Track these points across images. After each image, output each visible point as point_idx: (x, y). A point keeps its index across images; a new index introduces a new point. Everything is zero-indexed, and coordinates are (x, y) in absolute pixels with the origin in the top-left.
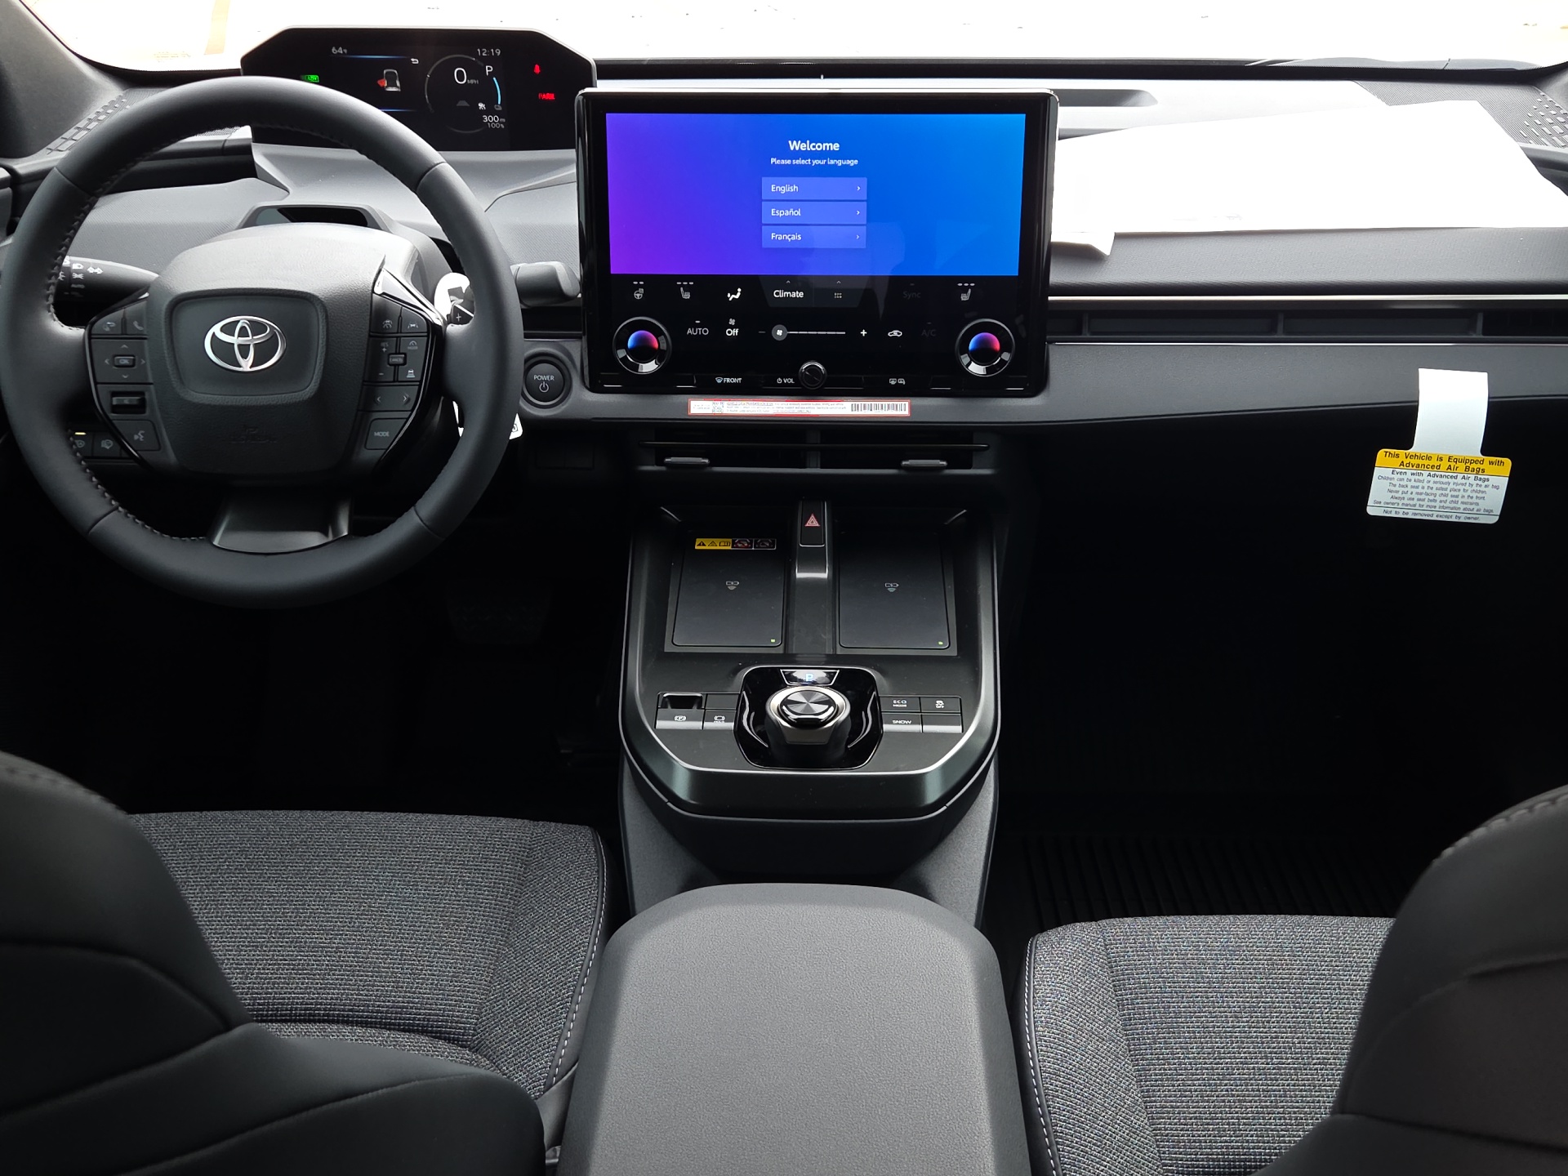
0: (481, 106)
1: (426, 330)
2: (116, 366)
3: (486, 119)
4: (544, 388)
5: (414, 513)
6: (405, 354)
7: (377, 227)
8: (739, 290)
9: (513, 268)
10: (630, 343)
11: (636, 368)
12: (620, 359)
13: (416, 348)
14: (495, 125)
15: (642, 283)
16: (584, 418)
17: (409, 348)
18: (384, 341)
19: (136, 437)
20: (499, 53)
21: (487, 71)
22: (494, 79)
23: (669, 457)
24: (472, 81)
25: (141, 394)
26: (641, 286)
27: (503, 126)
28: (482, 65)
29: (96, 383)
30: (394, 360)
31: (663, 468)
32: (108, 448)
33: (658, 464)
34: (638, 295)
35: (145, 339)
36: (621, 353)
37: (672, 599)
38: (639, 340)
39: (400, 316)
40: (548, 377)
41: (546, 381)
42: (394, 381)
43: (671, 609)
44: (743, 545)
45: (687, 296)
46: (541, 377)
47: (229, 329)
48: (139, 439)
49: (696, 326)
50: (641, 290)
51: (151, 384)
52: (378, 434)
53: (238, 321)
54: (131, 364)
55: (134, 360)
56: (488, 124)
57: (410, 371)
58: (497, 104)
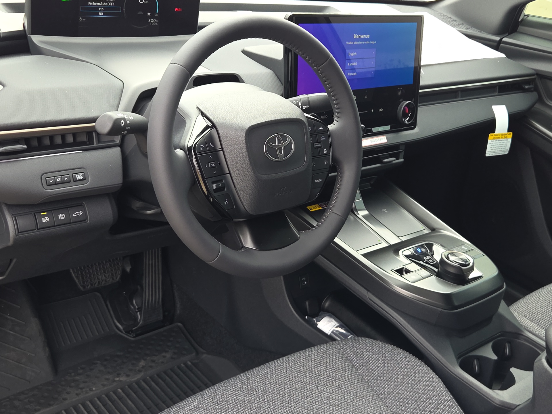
0: (149, 14)
1: (326, 130)
2: (210, 168)
3: (150, 21)
6: (321, 142)
13: (325, 139)
14: (154, 24)
17: (322, 139)
19: (225, 203)
22: (157, 1)
25: (222, 180)
27: (157, 24)
29: (204, 179)
30: (317, 146)
32: (63, 218)
39: (314, 125)
42: (319, 155)
52: (317, 181)
53: (276, 136)
56: (151, 23)
57: (324, 150)
58: (156, 13)
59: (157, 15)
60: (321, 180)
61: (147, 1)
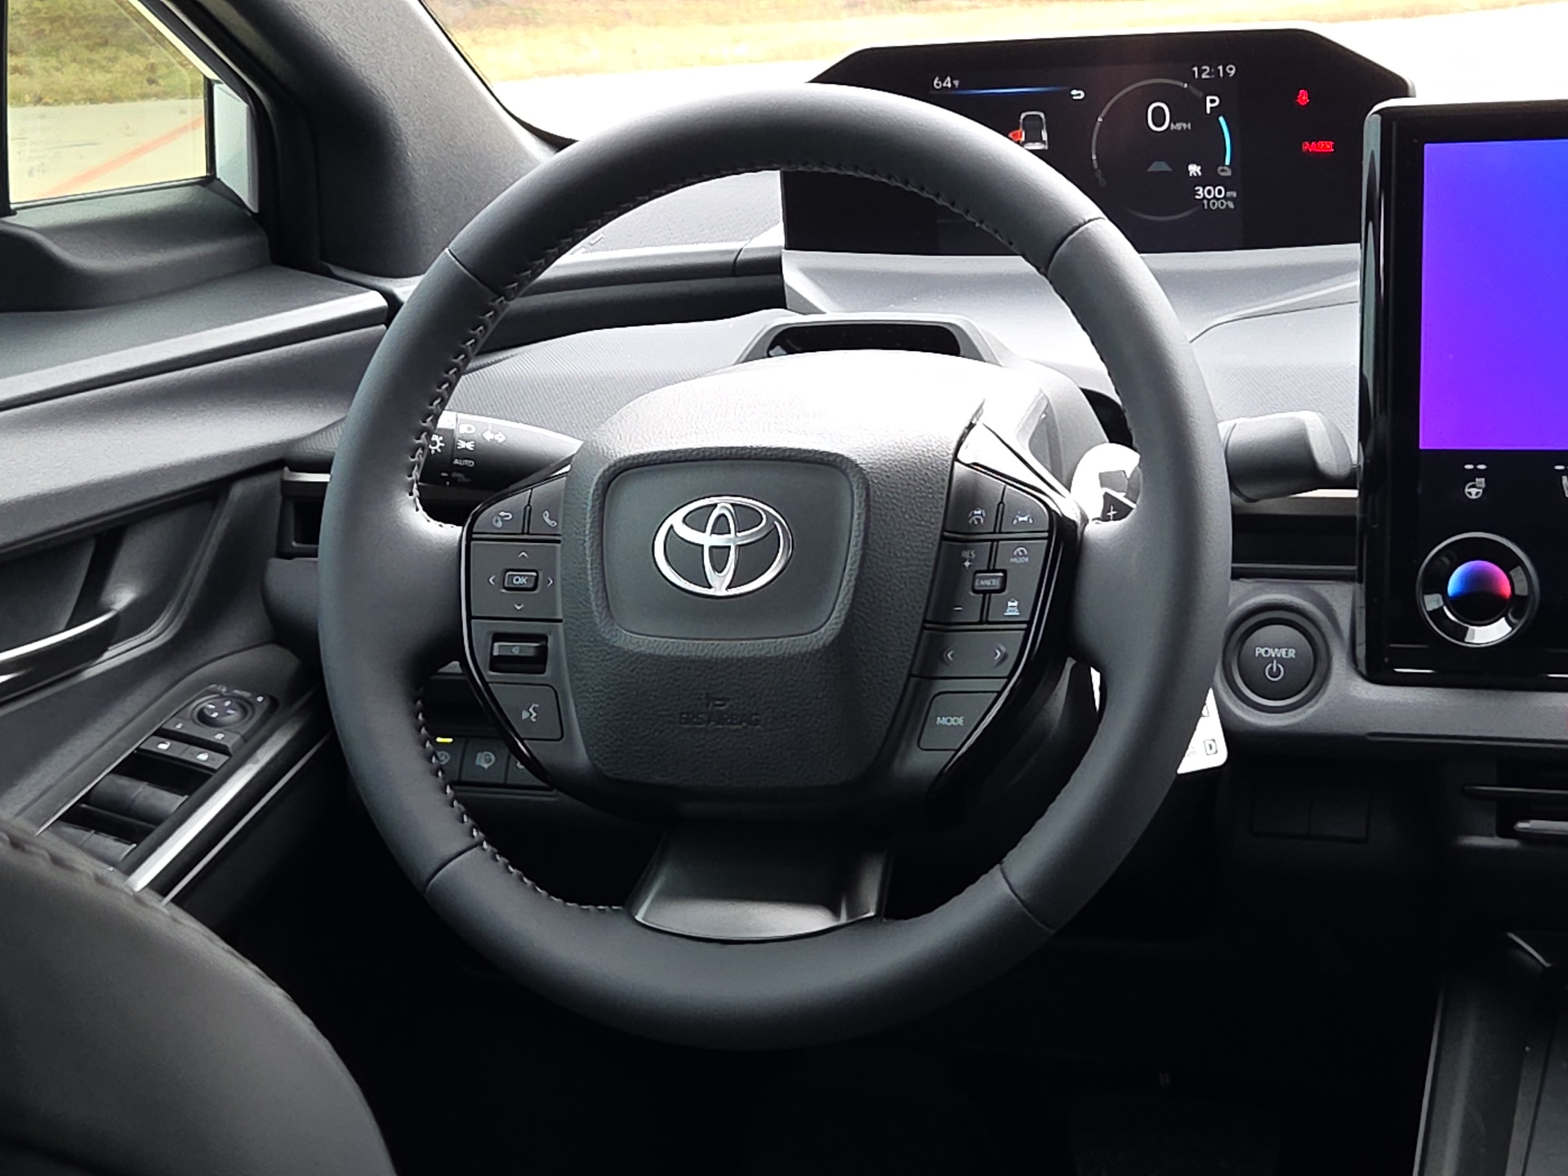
0: (1194, 169)
1: (1046, 528)
2: (505, 588)
3: (1201, 192)
4: (1275, 673)
5: (1000, 875)
6: (1005, 572)
7: (977, 356)
9: (1223, 428)
10: (1453, 585)
11: (1461, 633)
12: (1429, 613)
13: (1027, 560)
14: (1218, 204)
15: (1481, 466)
16: (1351, 731)
17: (1012, 560)
18: (966, 548)
19: (525, 715)
20: (1233, 72)
21: (1209, 105)
22: (1221, 119)
23: (1526, 819)
24: (1179, 126)
25: (543, 638)
26: (1480, 474)
27: (1231, 205)
28: (1201, 95)
29: (470, 617)
30: (982, 583)
31: (1513, 843)
32: (486, 766)
33: (1502, 835)
34: (1474, 491)
35: (559, 542)
36: (1432, 602)
37: (1521, 1119)
38: (1472, 580)
39: (1001, 502)
40: (1283, 651)
41: (1280, 660)
42: (981, 623)
43: (1518, 1139)
46: (1270, 651)
47: (696, 521)
48: (529, 718)
50: (1481, 481)
51: (560, 621)
52: (944, 721)
53: (715, 505)
54: (531, 585)
55: (537, 578)
56: (1205, 202)
57: (1010, 604)
58: (1224, 164)
59: (1229, 173)
60: (960, 721)
61: (1179, 122)
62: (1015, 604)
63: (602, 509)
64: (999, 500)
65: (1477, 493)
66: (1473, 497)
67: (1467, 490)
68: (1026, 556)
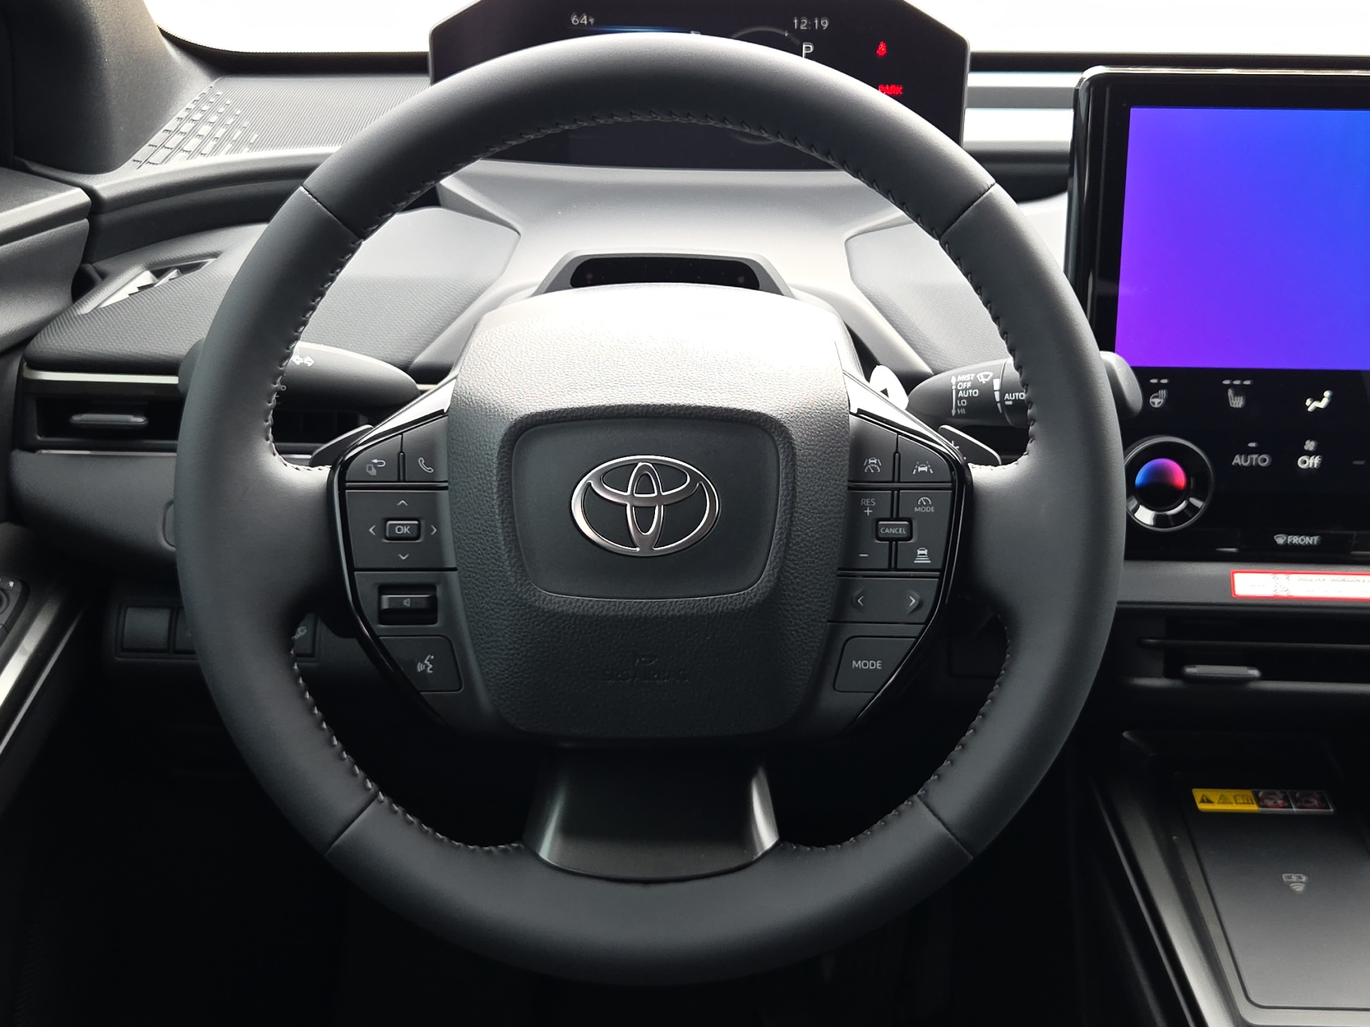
1: (949, 479)
2: (387, 538)
6: (910, 520)
8: (1327, 394)
10: (1140, 480)
13: (932, 509)
15: (1164, 381)
18: (870, 497)
19: (420, 668)
20: (826, 25)
23: (1192, 665)
25: (430, 587)
26: (1163, 387)
28: (797, 42)
29: (351, 569)
30: (887, 531)
31: (1177, 683)
33: (1167, 675)
34: (1157, 401)
35: (445, 488)
38: (1154, 474)
39: (897, 452)
42: (889, 569)
44: (1276, 807)
45: (1237, 402)
47: (616, 478)
48: (425, 671)
49: (1247, 452)
50: (1163, 393)
51: (454, 569)
52: (860, 664)
53: (635, 464)
54: (415, 535)
55: (419, 526)
57: (919, 552)
60: (878, 665)
62: (925, 552)
63: (509, 467)
64: (894, 450)
65: (1159, 403)
66: (1156, 406)
67: (1151, 400)
68: (930, 506)
